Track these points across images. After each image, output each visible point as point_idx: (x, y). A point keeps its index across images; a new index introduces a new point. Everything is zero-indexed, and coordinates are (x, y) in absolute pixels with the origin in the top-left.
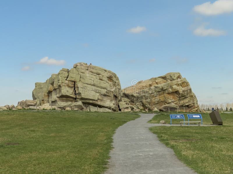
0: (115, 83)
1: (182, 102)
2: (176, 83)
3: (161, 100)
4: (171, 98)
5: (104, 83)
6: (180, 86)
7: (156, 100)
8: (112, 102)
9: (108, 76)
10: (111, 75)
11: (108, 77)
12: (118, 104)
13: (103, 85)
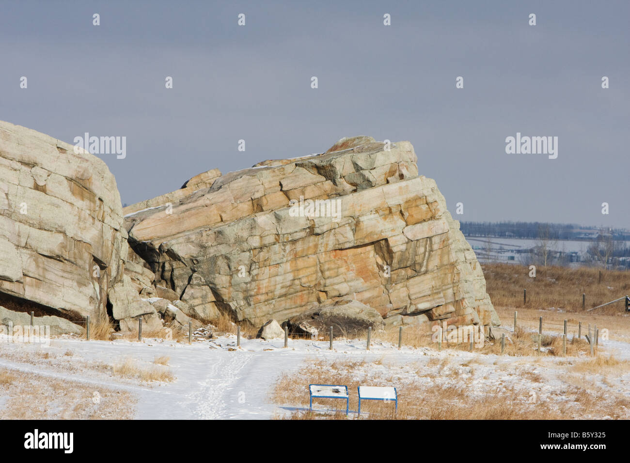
0: (98, 202)
1: (399, 293)
2: (376, 203)
3: (304, 280)
4: (352, 275)
5: (54, 205)
6: (397, 217)
7: (278, 279)
8: (83, 289)
9: (71, 173)
10: (86, 170)
11: (70, 180)
12: (108, 295)
13: (49, 215)
